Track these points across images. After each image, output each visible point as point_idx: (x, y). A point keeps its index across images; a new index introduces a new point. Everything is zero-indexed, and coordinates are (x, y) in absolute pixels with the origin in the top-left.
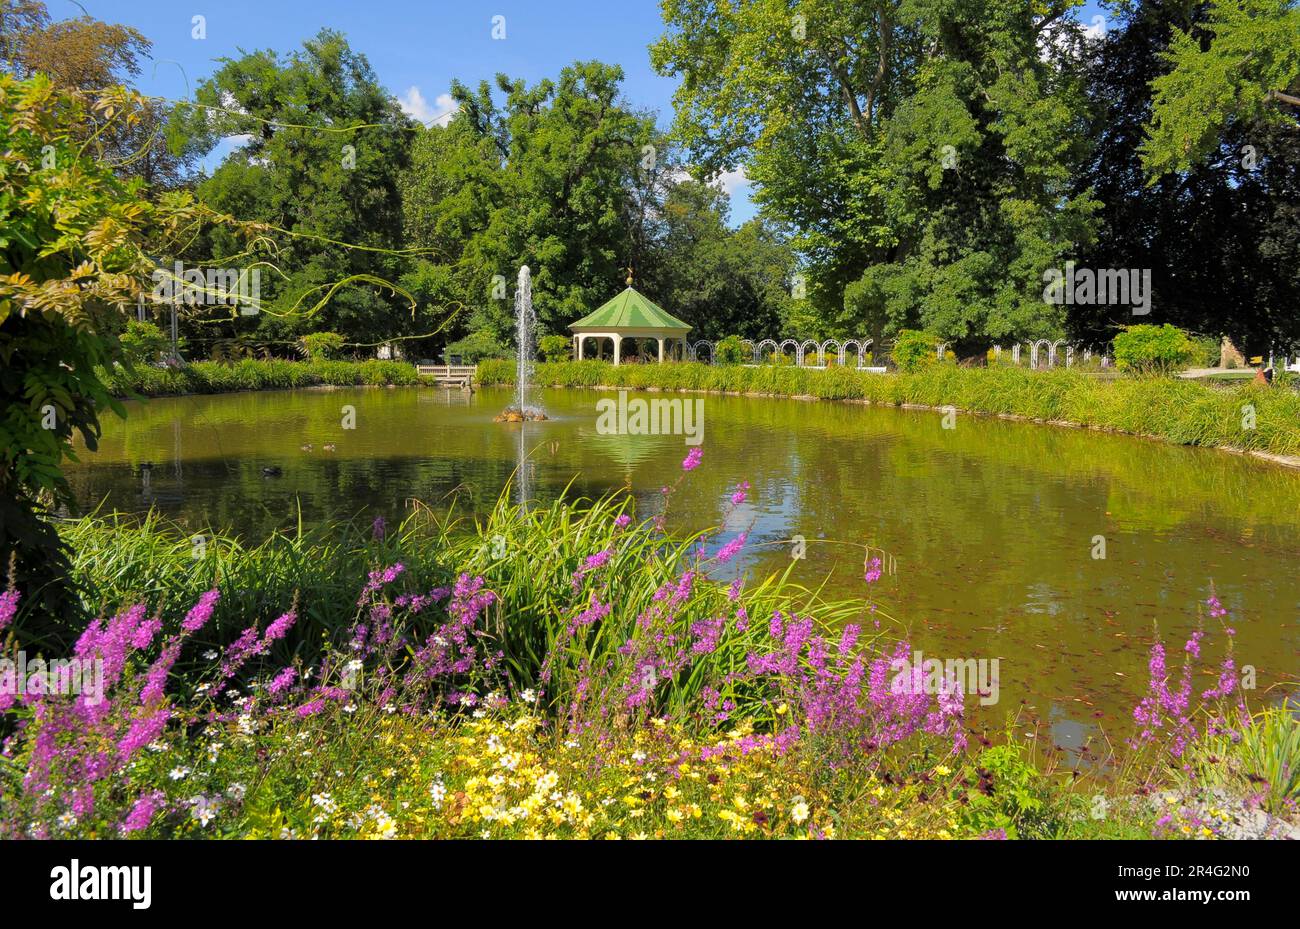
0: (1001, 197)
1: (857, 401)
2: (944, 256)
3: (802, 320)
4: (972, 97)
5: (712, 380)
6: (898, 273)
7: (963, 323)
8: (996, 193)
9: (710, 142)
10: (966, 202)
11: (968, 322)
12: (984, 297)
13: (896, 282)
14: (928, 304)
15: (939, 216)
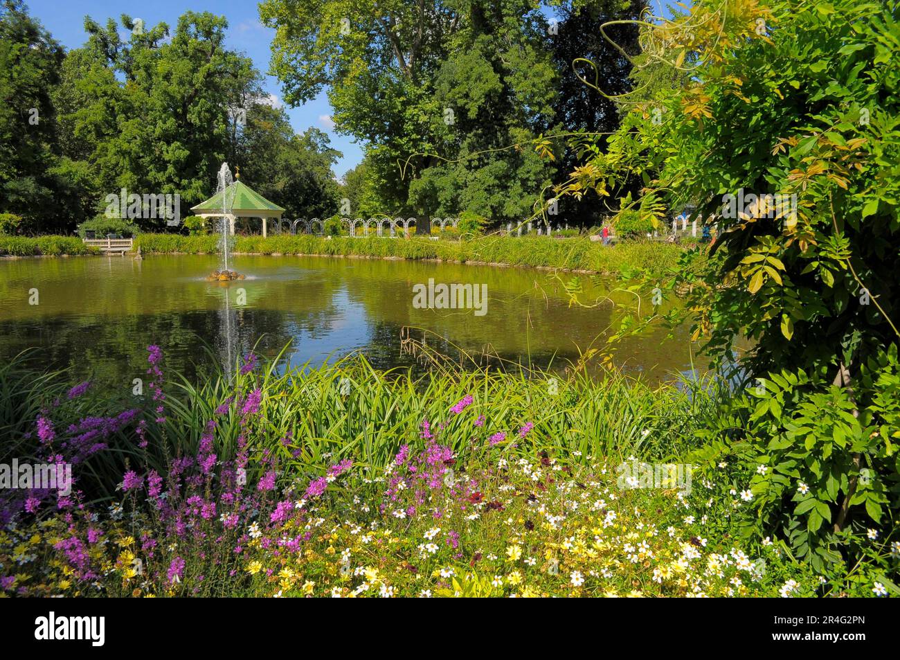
0: (509, 126)
1: (432, 260)
2: (475, 163)
3: (369, 204)
4: (493, 59)
5: (322, 247)
6: (443, 174)
7: (489, 207)
8: (507, 123)
9: (298, 77)
10: (488, 128)
11: (492, 207)
12: (502, 190)
13: (443, 180)
14: (465, 195)
15: (470, 137)
